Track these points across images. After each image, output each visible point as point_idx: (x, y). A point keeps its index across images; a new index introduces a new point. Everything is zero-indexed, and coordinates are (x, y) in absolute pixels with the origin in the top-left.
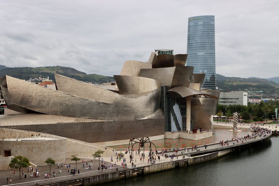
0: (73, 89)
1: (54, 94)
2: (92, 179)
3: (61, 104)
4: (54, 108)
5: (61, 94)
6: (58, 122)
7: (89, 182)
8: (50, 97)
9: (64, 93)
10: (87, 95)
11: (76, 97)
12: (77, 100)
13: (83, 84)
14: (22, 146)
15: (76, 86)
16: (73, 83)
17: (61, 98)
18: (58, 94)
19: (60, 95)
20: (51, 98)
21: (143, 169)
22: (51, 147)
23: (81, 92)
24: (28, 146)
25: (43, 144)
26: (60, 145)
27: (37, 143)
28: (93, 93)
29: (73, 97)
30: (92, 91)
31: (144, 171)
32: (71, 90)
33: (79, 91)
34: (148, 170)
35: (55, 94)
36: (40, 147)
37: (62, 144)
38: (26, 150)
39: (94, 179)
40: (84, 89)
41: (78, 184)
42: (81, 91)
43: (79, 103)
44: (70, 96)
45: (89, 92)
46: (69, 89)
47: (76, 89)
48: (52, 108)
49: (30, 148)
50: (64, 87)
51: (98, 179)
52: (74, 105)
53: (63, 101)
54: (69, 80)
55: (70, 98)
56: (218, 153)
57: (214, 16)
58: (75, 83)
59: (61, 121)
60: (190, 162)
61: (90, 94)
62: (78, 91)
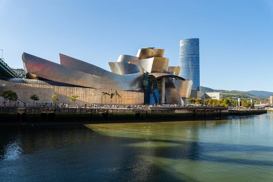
2: (62, 110)
7: (60, 112)
14: (20, 90)
21: (107, 111)
22: (42, 93)
24: (23, 90)
25: (35, 90)
26: (49, 92)
27: (31, 89)
31: (108, 112)
34: (112, 112)
36: (33, 92)
37: (50, 92)
38: (22, 93)
39: (64, 110)
41: (50, 112)
49: (25, 92)
51: (67, 111)
56: (175, 110)
57: (198, 39)
60: (149, 112)
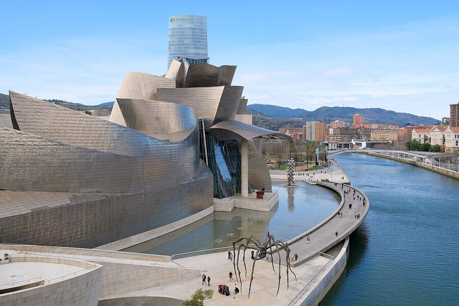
0: (57, 128)
1: (15, 139)
3: (34, 163)
4: (16, 174)
5: (32, 139)
6: (34, 207)
8: (6, 148)
9: (41, 138)
10: (90, 142)
11: (68, 147)
12: (72, 152)
13: (80, 116)
15: (66, 121)
16: (57, 115)
17: (35, 150)
18: (25, 140)
19: (30, 143)
20: (6, 150)
23: (76, 135)
28: (103, 135)
29: (62, 147)
30: (100, 132)
32: (53, 131)
33: (72, 131)
35: (18, 139)
40: (82, 128)
42: (76, 132)
43: (76, 159)
44: (56, 145)
45: (94, 135)
46: (48, 127)
47: (66, 128)
48: (10, 173)
50: (35, 124)
52: (66, 165)
53: (39, 155)
54: (48, 107)
55: (55, 148)
58: (62, 115)
59: (40, 206)
61: (96, 138)
62: (70, 131)
